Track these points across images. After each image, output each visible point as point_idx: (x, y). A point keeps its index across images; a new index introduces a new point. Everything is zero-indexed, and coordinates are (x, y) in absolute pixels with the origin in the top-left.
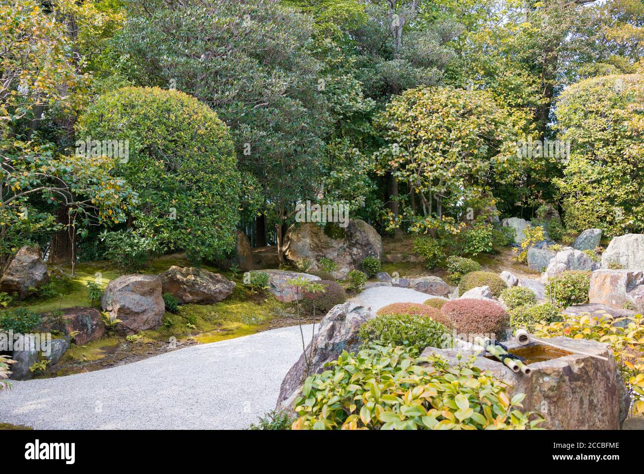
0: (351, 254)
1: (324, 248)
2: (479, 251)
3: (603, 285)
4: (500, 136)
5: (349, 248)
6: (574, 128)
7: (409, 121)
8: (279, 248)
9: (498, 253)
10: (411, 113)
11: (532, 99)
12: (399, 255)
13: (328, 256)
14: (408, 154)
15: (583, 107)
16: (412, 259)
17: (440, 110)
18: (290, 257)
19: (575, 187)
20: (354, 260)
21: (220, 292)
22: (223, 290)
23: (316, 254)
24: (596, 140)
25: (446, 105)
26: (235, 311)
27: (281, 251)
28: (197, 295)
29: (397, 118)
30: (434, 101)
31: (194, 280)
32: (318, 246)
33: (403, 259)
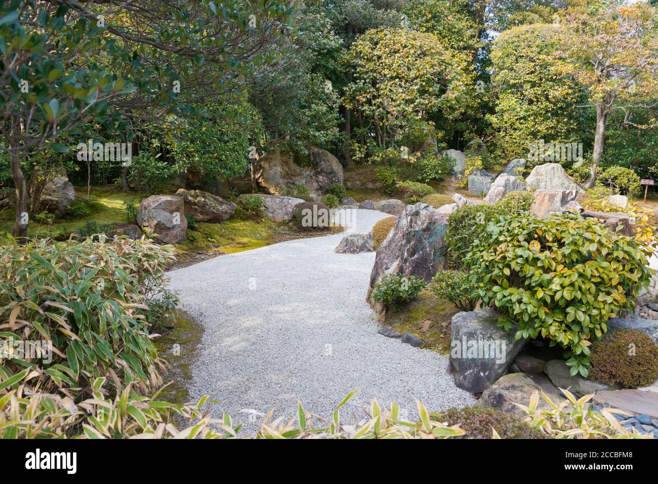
0: (317, 181)
1: (294, 176)
2: (430, 177)
3: (543, 202)
4: (449, 76)
5: (315, 176)
6: (507, 71)
7: (375, 60)
8: (252, 176)
9: (442, 180)
10: (375, 53)
11: (471, 42)
12: (358, 182)
13: (297, 183)
14: (374, 90)
15: (515, 52)
16: (370, 186)
17: (401, 51)
18: (263, 184)
19: (506, 123)
20: (321, 187)
21: (226, 212)
22: (228, 211)
23: (286, 181)
24: (525, 82)
25: (406, 46)
26: (241, 228)
27: (254, 178)
28: (207, 215)
29: (363, 56)
30: (396, 41)
31: (204, 201)
32: (288, 174)
33: (362, 186)
